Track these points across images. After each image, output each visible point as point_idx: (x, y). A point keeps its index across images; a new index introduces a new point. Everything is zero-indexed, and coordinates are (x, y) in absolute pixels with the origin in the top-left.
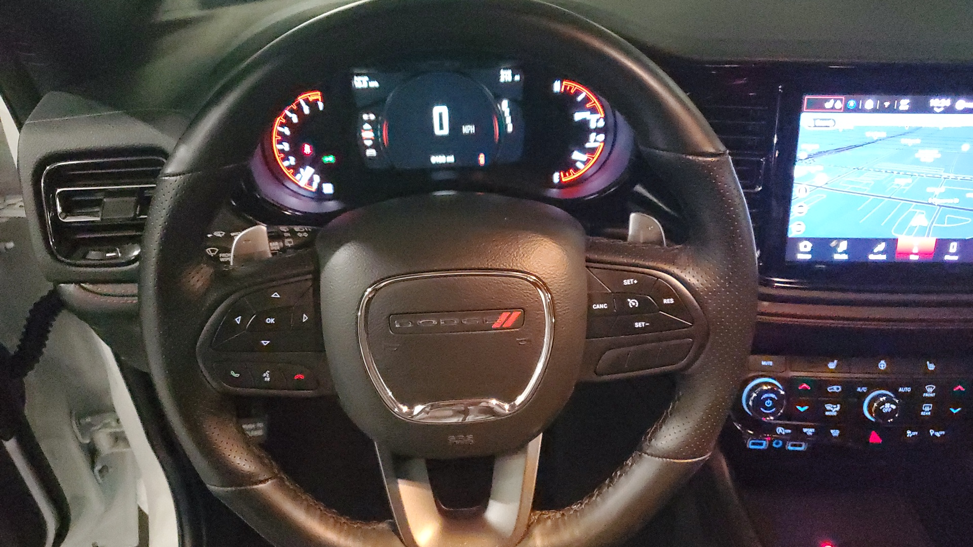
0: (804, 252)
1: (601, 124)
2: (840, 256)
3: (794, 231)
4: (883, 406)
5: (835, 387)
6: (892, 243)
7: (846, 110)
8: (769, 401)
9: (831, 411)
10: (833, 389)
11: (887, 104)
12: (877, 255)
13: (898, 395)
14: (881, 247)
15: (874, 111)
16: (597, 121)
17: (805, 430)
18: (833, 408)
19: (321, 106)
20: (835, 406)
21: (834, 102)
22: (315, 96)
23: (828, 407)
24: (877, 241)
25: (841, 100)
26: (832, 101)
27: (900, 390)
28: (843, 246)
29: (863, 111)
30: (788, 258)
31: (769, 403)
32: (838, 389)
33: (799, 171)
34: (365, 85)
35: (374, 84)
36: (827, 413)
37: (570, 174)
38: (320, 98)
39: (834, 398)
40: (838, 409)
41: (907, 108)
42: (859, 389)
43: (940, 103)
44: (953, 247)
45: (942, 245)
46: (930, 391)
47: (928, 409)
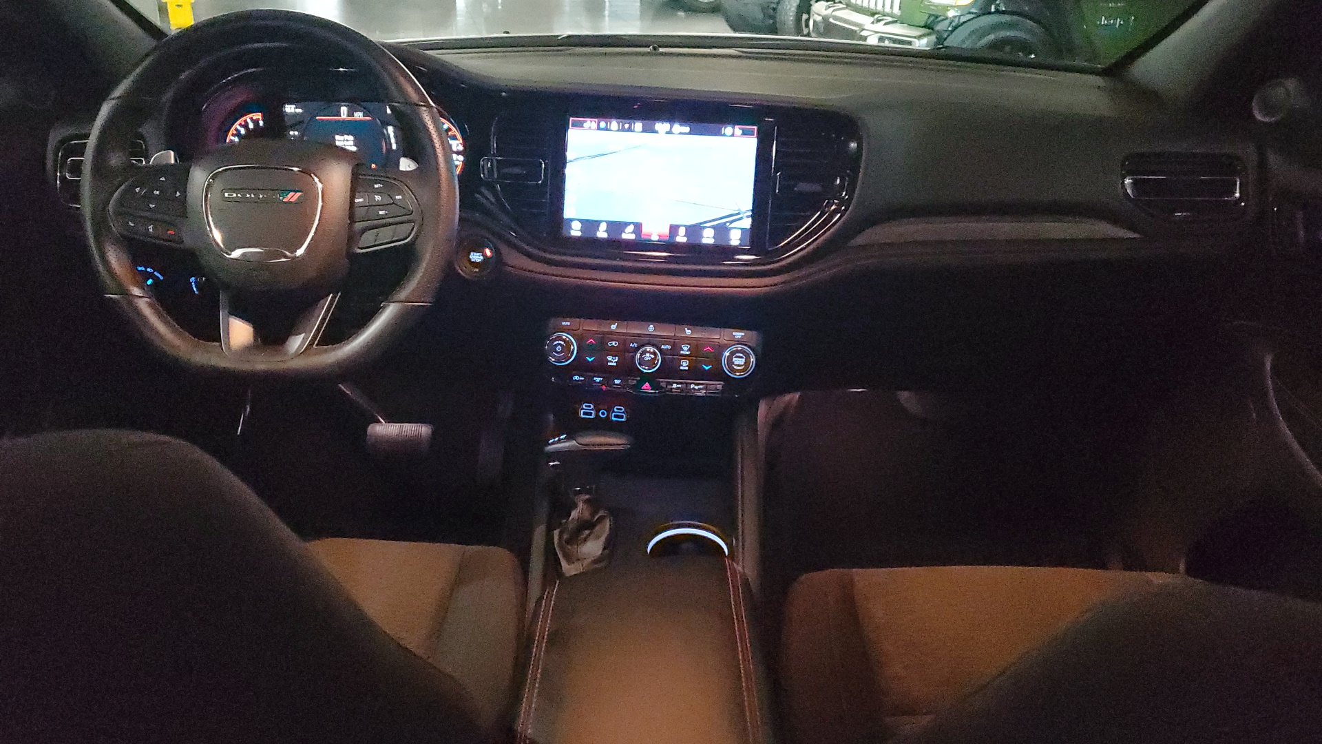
0: (576, 231)
1: (461, 148)
2: (602, 234)
3: (568, 213)
4: (645, 356)
5: (614, 343)
6: (638, 227)
7: (599, 128)
8: (559, 347)
9: (611, 362)
11: (627, 126)
12: (628, 235)
13: (661, 351)
14: (631, 228)
15: (618, 130)
16: (458, 145)
17: (595, 379)
19: (261, 123)
20: (614, 358)
21: (590, 123)
22: (257, 116)
23: (610, 358)
24: (627, 224)
25: (595, 122)
26: (589, 122)
27: (663, 347)
28: (603, 226)
29: (610, 130)
30: (564, 233)
31: (559, 348)
32: (616, 344)
33: (569, 171)
34: (293, 110)
35: (299, 111)
36: (609, 364)
38: (260, 118)
39: (613, 351)
40: (616, 360)
41: (641, 130)
42: (631, 345)
43: (662, 127)
44: (682, 231)
45: (674, 229)
46: (685, 350)
47: (685, 364)
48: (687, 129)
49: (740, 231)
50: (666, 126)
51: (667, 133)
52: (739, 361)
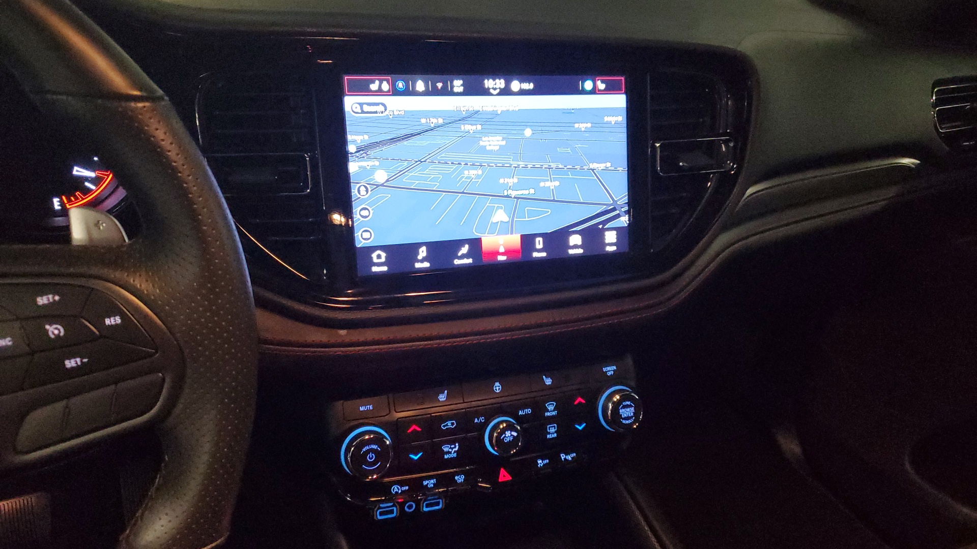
0: (379, 264)
2: (422, 264)
3: (361, 239)
4: (504, 435)
5: (449, 423)
6: (475, 243)
7: (395, 92)
8: (371, 455)
9: (450, 453)
10: (447, 425)
11: (440, 85)
12: (463, 260)
13: (520, 420)
14: (465, 250)
15: (426, 93)
17: (425, 483)
18: (452, 449)
20: (453, 446)
21: (380, 83)
23: (446, 449)
24: (459, 243)
25: (387, 81)
26: (377, 82)
27: (520, 413)
28: (423, 252)
29: (414, 93)
30: (361, 273)
31: (371, 457)
32: (453, 424)
33: (355, 167)
36: (446, 456)
37: (76, 198)
39: (451, 436)
40: (457, 449)
41: (461, 89)
42: (476, 421)
43: (494, 84)
44: (539, 243)
45: (527, 240)
46: (551, 409)
47: (553, 430)
48: (529, 86)
49: (614, 233)
50: (501, 83)
51: (501, 94)
52: (627, 412)
